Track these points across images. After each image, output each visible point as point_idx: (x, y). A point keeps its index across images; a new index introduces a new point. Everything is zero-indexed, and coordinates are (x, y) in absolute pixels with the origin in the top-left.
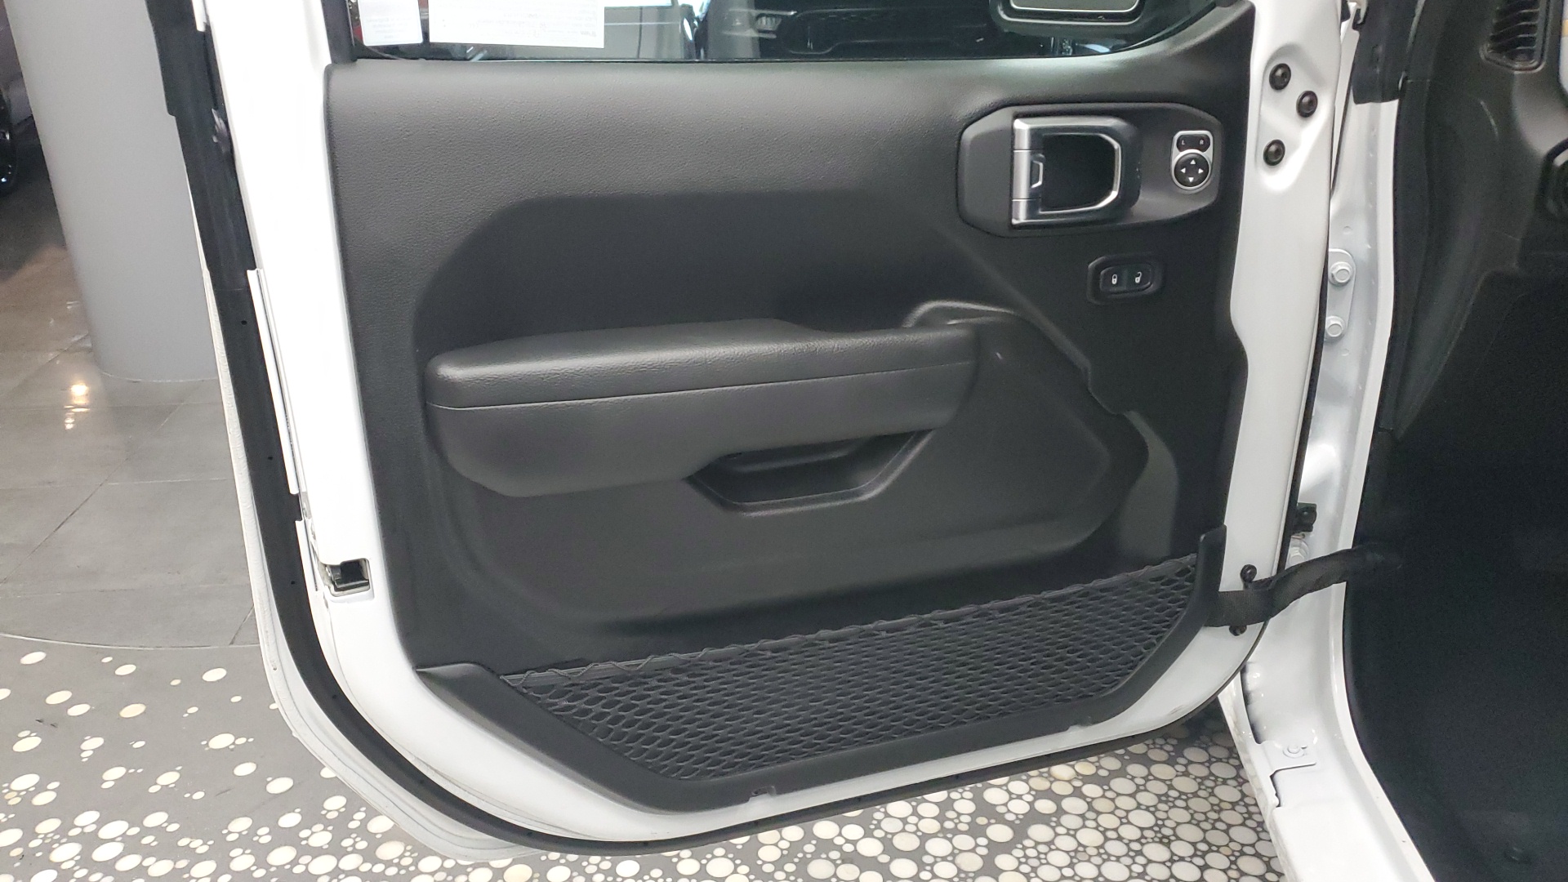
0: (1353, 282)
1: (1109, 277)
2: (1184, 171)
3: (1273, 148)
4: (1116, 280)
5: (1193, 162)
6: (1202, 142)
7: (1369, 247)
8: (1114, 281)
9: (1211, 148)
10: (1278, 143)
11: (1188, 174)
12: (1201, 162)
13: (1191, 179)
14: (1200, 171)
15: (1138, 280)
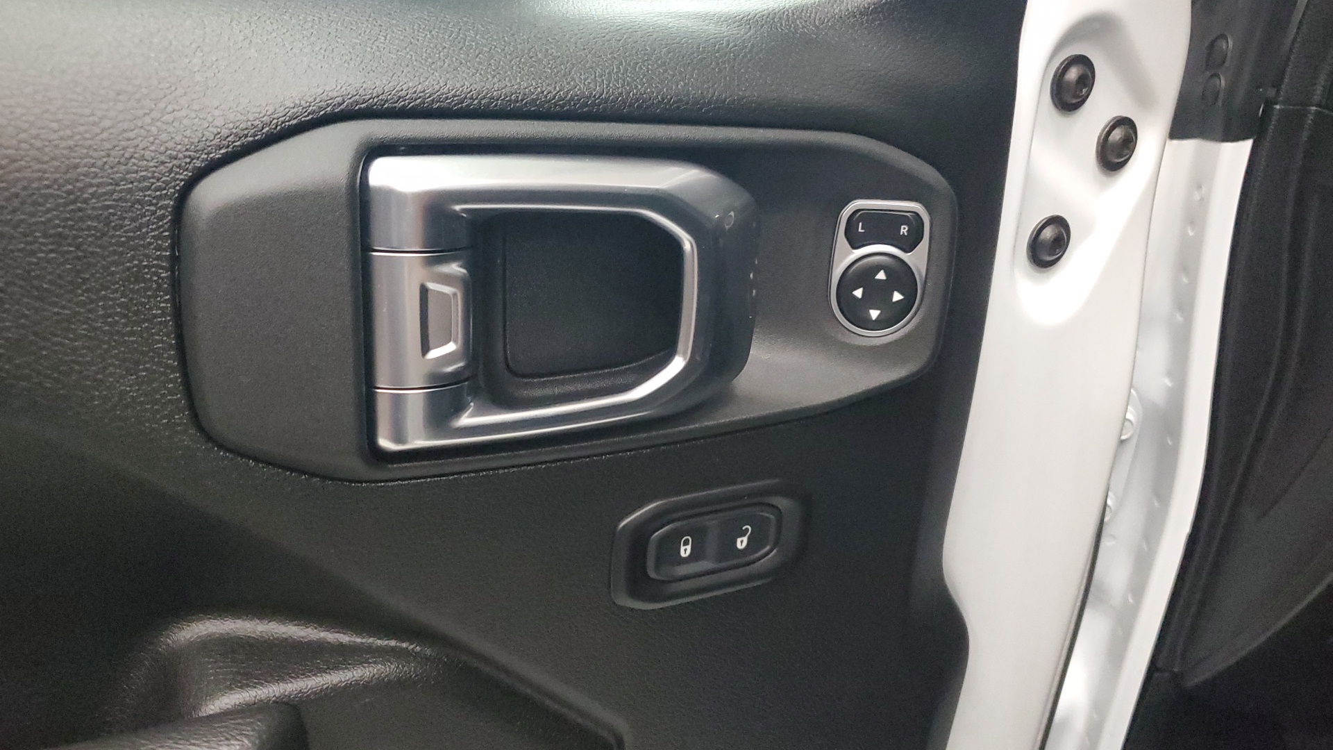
0: (1134, 441)
1: (672, 541)
2: (858, 293)
3: (1048, 233)
4: (689, 548)
5: (881, 276)
6: (904, 230)
7: (1170, 384)
8: (685, 551)
9: (924, 246)
10: (1058, 222)
11: (867, 301)
12: (901, 275)
13: (874, 314)
14: (897, 297)
15: (742, 543)
